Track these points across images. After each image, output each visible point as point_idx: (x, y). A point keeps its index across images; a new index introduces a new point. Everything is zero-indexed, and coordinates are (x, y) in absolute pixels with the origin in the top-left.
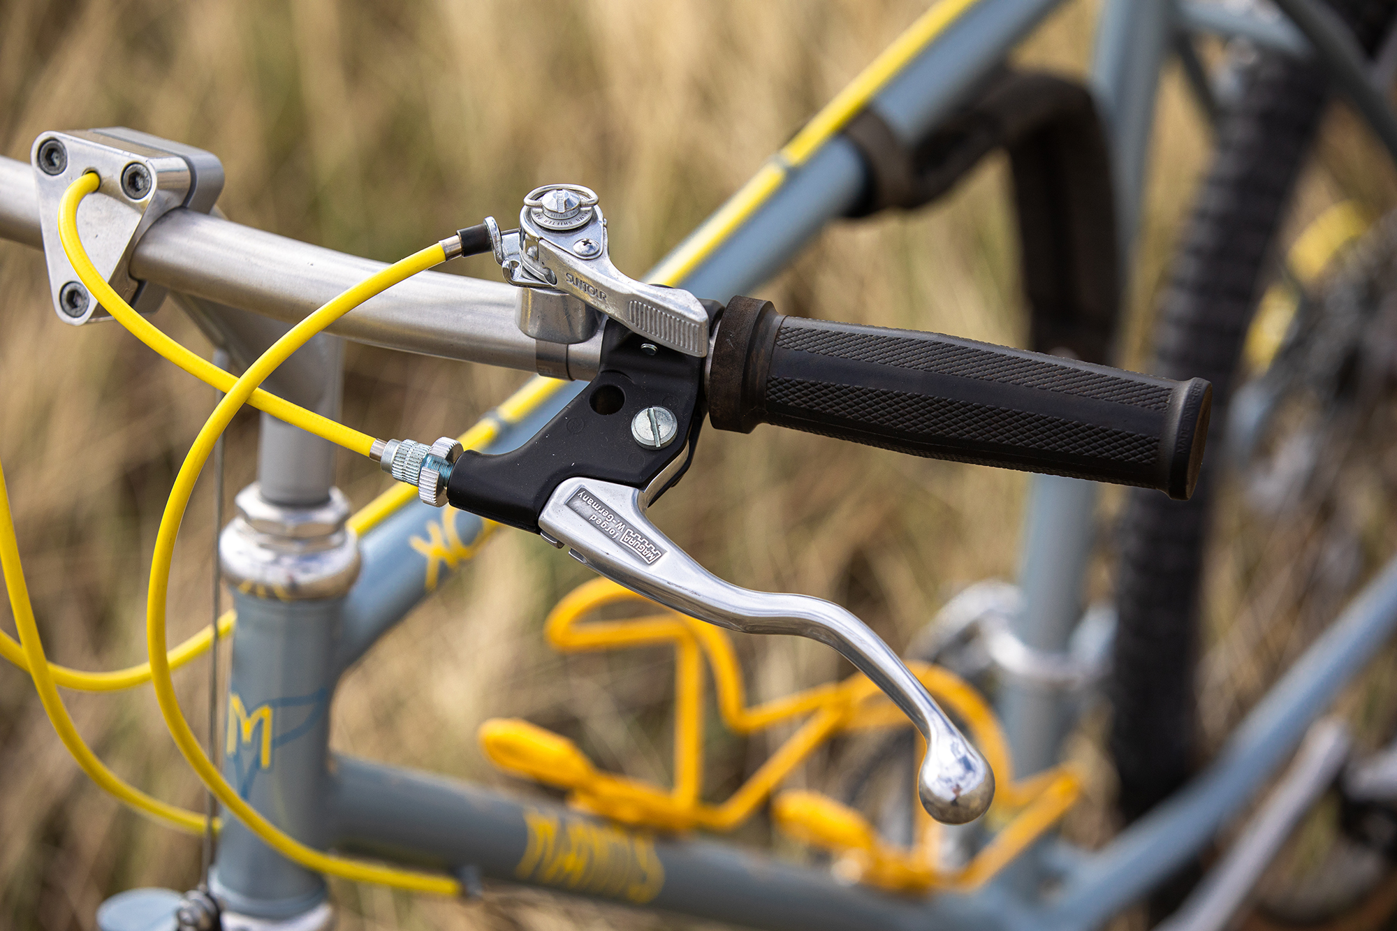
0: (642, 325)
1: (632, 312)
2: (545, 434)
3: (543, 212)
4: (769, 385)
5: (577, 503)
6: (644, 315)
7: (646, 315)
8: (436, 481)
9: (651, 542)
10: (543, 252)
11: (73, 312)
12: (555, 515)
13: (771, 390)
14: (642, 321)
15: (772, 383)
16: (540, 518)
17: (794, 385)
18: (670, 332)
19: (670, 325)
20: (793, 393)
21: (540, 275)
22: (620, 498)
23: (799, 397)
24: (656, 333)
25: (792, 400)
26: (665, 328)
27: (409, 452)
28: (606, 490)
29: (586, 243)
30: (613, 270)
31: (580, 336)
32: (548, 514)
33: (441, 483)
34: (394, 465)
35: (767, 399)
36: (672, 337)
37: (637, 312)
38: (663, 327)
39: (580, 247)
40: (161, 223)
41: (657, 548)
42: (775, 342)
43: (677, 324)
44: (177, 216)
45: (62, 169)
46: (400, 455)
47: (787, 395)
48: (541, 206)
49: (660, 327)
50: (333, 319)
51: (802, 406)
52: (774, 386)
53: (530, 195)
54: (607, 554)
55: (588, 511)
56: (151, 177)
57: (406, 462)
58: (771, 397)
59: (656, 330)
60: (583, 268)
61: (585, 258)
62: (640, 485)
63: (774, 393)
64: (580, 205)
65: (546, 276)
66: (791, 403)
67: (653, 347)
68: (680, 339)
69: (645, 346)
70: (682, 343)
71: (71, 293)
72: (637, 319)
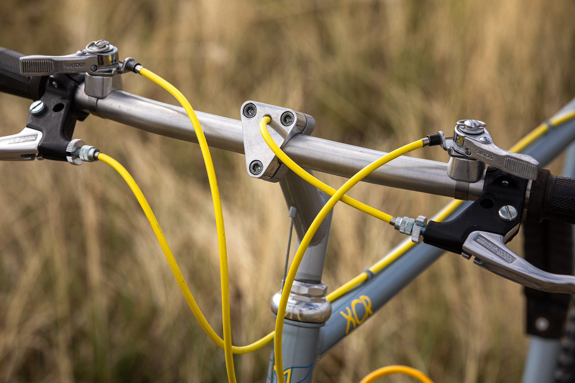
0: (509, 168)
1: (506, 163)
2: (463, 215)
3: (465, 128)
4: (553, 200)
5: (478, 240)
6: (511, 164)
7: (512, 164)
8: (419, 232)
9: (510, 255)
10: (466, 142)
11: (255, 173)
12: (469, 244)
13: (554, 202)
14: (510, 166)
15: (554, 199)
16: (464, 245)
17: (564, 200)
18: (522, 170)
19: (522, 167)
20: (563, 203)
21: (463, 152)
22: (495, 239)
23: (565, 205)
24: (515, 171)
25: (562, 206)
26: (520, 168)
27: (407, 220)
28: (489, 236)
29: (485, 138)
30: (496, 147)
31: (475, 180)
32: (467, 243)
33: (421, 233)
34: (401, 227)
35: (552, 205)
36: (523, 173)
37: (508, 162)
38: (519, 168)
39: (482, 139)
40: (295, 137)
41: (512, 257)
42: (556, 183)
43: (526, 166)
44: (300, 136)
45: (253, 115)
46: (404, 222)
47: (560, 204)
48: (464, 125)
49: (518, 168)
50: (367, 175)
51: (566, 208)
52: (555, 200)
53: (460, 121)
54: (493, 258)
55: (483, 243)
56: (294, 117)
57: (406, 226)
58: (553, 205)
59: (515, 170)
60: (485, 147)
61: (486, 143)
62: (504, 235)
63: (555, 203)
64: (480, 126)
65: (465, 152)
66: (562, 207)
67: (507, 182)
68: (526, 173)
69: (503, 182)
70: (527, 174)
71: (254, 165)
72: (508, 166)
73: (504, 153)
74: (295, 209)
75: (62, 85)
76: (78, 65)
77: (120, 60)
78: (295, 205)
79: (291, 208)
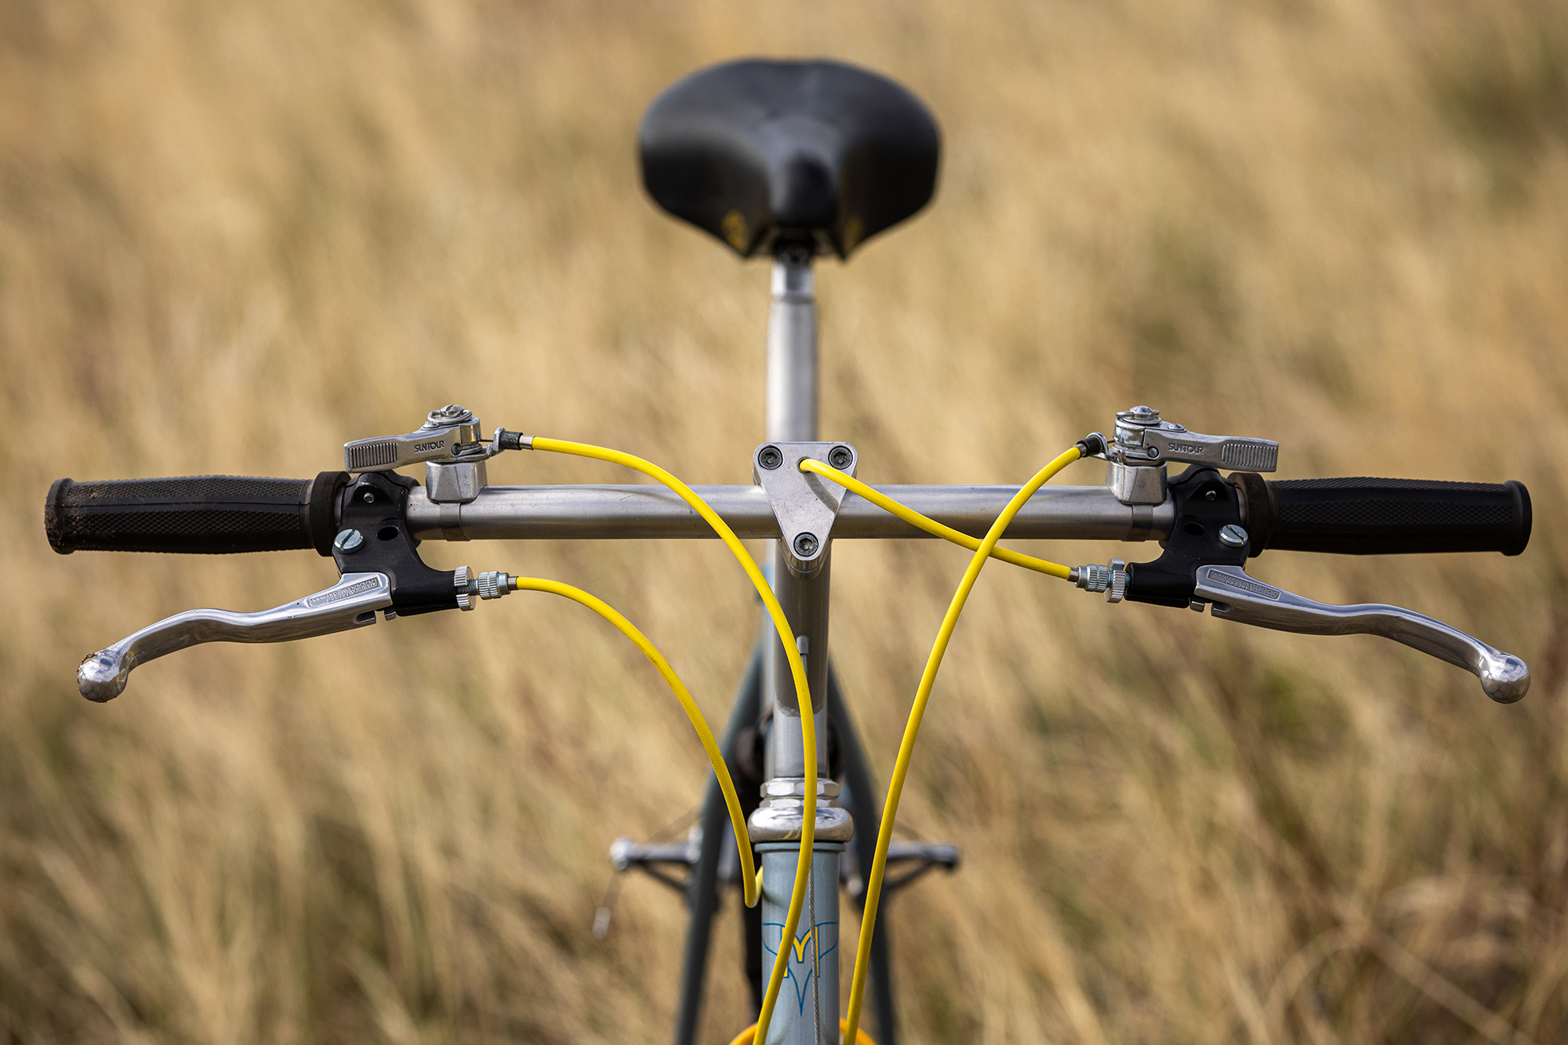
0: (1231, 461)
1: (1225, 453)
4: (1281, 511)
6: (1234, 453)
7: (1236, 452)
10: (1148, 436)
11: (804, 554)
12: (1202, 584)
13: (1282, 514)
14: (1232, 457)
16: (1195, 587)
17: (1295, 508)
18: (1253, 459)
19: (1254, 454)
20: (1296, 513)
21: (1142, 455)
23: (1300, 516)
24: (1242, 463)
25: (1296, 518)
26: (1250, 457)
27: (1098, 569)
31: (1161, 499)
32: (1198, 584)
34: (1090, 581)
35: (1281, 520)
36: (1255, 462)
37: (1229, 451)
38: (1248, 457)
41: (1273, 592)
45: (778, 464)
46: (1094, 572)
47: (1292, 516)
49: (1246, 458)
51: (1302, 521)
52: (1284, 511)
57: (1098, 577)
58: (1283, 519)
59: (1242, 460)
63: (1284, 516)
65: (1148, 454)
66: (1296, 520)
67: (1214, 492)
68: (1261, 462)
69: (1208, 493)
70: (1262, 464)
71: (801, 541)
72: (1228, 458)
73: (1222, 439)
74: (805, 639)
75: (381, 497)
76: (433, 445)
77: (483, 438)
78: (802, 634)
79: (799, 639)
